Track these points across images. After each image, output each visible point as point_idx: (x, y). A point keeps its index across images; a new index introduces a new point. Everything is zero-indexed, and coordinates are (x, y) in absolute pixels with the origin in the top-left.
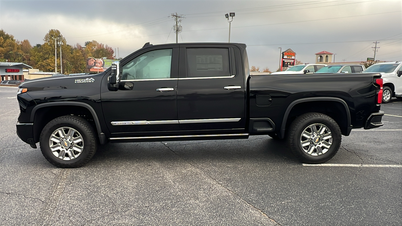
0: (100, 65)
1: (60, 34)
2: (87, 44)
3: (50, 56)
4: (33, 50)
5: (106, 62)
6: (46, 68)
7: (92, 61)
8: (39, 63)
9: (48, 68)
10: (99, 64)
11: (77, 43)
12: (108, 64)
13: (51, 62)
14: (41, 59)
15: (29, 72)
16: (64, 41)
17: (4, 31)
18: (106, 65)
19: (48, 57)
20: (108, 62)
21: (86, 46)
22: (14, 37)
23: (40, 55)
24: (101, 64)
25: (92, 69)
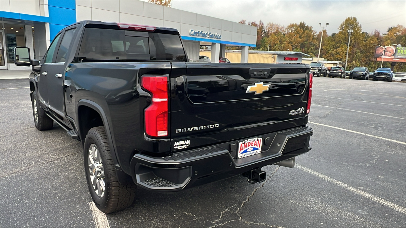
0: (390, 54)
1: (357, 22)
2: (390, 30)
3: (341, 45)
4: (326, 40)
5: (398, 50)
6: (335, 57)
7: (381, 49)
8: (329, 52)
9: (337, 57)
10: (390, 52)
11: (376, 30)
12: (402, 52)
13: (341, 50)
14: (332, 48)
15: (312, 60)
16: (360, 28)
17: (305, 23)
18: (398, 53)
19: (339, 45)
20: (401, 50)
21: (388, 32)
22: (312, 27)
23: (332, 44)
24: (392, 53)
25: (379, 58)
